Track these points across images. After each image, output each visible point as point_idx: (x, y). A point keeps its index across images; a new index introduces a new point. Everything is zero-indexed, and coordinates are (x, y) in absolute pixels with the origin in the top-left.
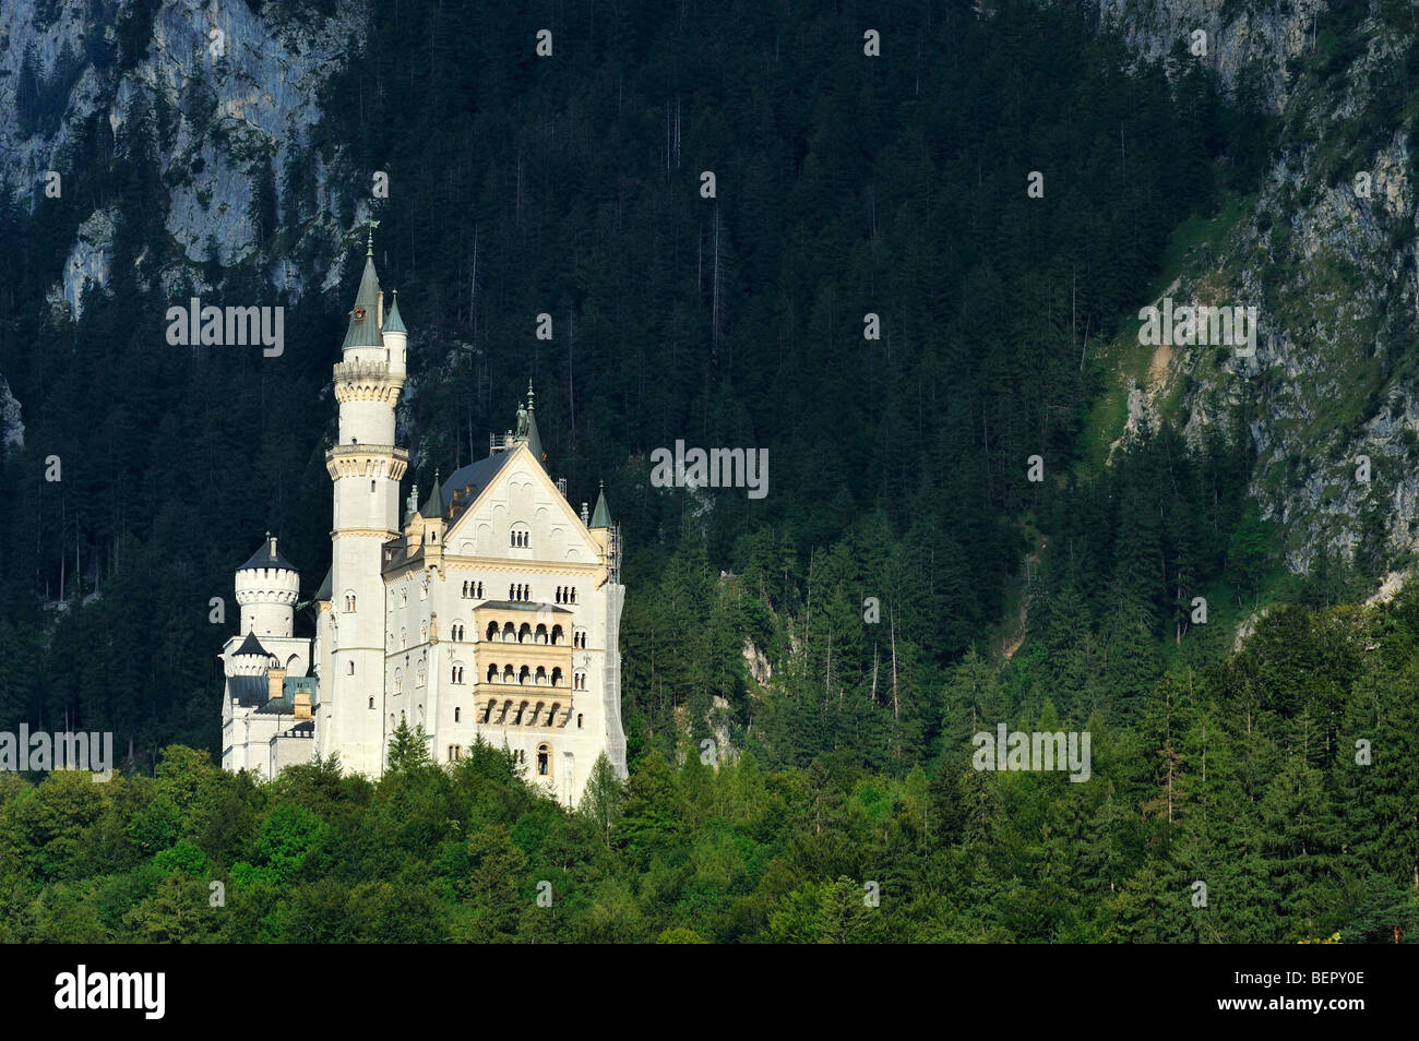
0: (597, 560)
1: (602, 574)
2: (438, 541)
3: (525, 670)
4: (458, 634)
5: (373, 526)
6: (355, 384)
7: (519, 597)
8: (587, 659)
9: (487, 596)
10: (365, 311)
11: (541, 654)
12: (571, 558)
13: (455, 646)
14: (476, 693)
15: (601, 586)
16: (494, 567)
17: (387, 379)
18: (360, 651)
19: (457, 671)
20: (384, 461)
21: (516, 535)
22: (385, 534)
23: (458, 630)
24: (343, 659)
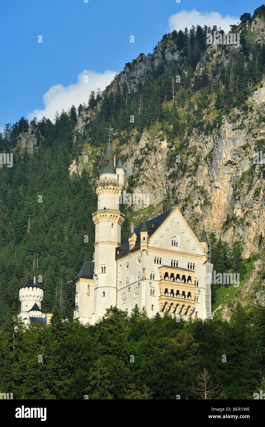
0: (203, 254)
1: (205, 259)
2: (146, 240)
3: (178, 292)
4: (152, 277)
5: (113, 240)
6: (106, 187)
7: (174, 265)
8: (199, 291)
9: (163, 263)
10: (109, 161)
11: (184, 286)
12: (194, 252)
13: (152, 281)
14: (159, 300)
15: (204, 264)
16: (166, 252)
17: (118, 186)
18: (108, 288)
19: (153, 291)
20: (117, 216)
21: (174, 242)
22: (117, 244)
23: (152, 275)
24: (100, 291)
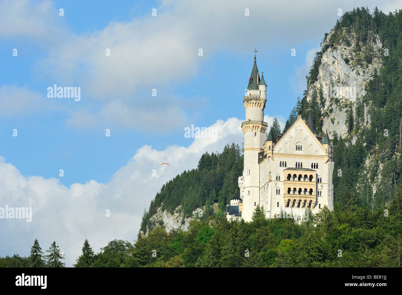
0: (325, 154)
1: (326, 159)
2: (271, 148)
3: (300, 190)
4: (278, 178)
5: (255, 147)
6: (249, 102)
7: (299, 166)
8: (322, 186)
9: (288, 166)
10: (253, 79)
11: (306, 184)
12: (317, 154)
13: (277, 182)
14: (284, 197)
15: (326, 163)
16: (290, 157)
17: (260, 100)
18: (251, 187)
19: (278, 190)
20: (258, 126)
21: (298, 146)
22: (260, 150)
23: (278, 177)
24: (246, 190)
